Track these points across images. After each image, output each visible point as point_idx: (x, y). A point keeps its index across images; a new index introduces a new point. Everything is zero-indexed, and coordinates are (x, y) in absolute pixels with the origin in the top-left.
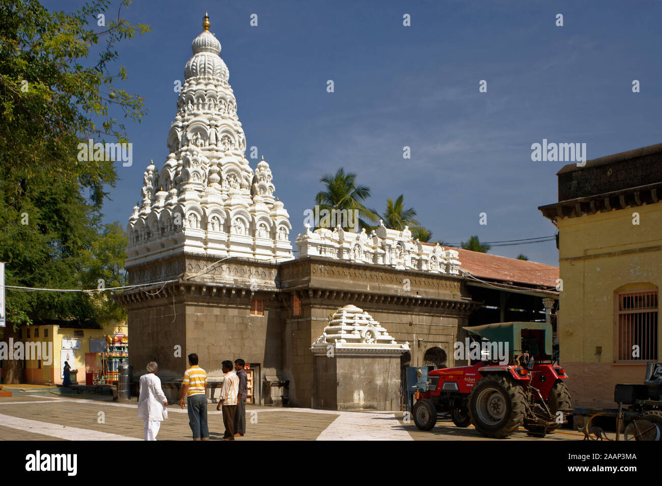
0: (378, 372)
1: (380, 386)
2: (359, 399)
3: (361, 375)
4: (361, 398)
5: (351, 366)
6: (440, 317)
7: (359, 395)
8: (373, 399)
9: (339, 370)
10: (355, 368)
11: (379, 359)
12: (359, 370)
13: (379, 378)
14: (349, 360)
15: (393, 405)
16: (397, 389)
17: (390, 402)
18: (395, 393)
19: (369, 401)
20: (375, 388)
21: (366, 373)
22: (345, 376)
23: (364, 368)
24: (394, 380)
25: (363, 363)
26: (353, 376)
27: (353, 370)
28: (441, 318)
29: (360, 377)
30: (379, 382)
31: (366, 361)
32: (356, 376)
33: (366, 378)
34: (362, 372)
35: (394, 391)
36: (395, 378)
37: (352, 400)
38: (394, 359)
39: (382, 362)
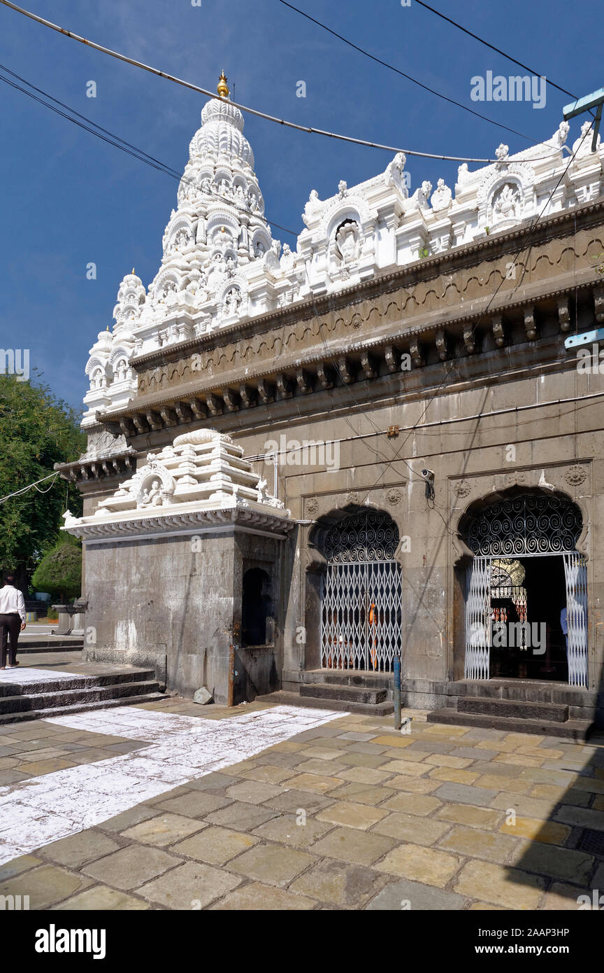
0: (171, 576)
1: (176, 613)
2: (127, 641)
3: (131, 586)
4: (131, 640)
5: (112, 567)
6: (537, 374)
7: (127, 632)
8: (158, 644)
9: (90, 576)
10: (120, 570)
11: (173, 545)
12: (128, 574)
13: (173, 594)
14: (108, 552)
15: (209, 666)
16: (222, 624)
17: (202, 657)
18: (217, 633)
19: (149, 648)
20: (162, 619)
21: (142, 581)
22: (100, 590)
23: (138, 568)
24: (214, 597)
25: (138, 556)
26: (115, 588)
27: (116, 575)
28: (543, 378)
29: (129, 592)
30: (173, 602)
31: (145, 550)
32: (121, 589)
33: (142, 592)
34: (135, 578)
35: (213, 629)
36: (215, 592)
37: (112, 643)
38: (216, 541)
39: (182, 551)
